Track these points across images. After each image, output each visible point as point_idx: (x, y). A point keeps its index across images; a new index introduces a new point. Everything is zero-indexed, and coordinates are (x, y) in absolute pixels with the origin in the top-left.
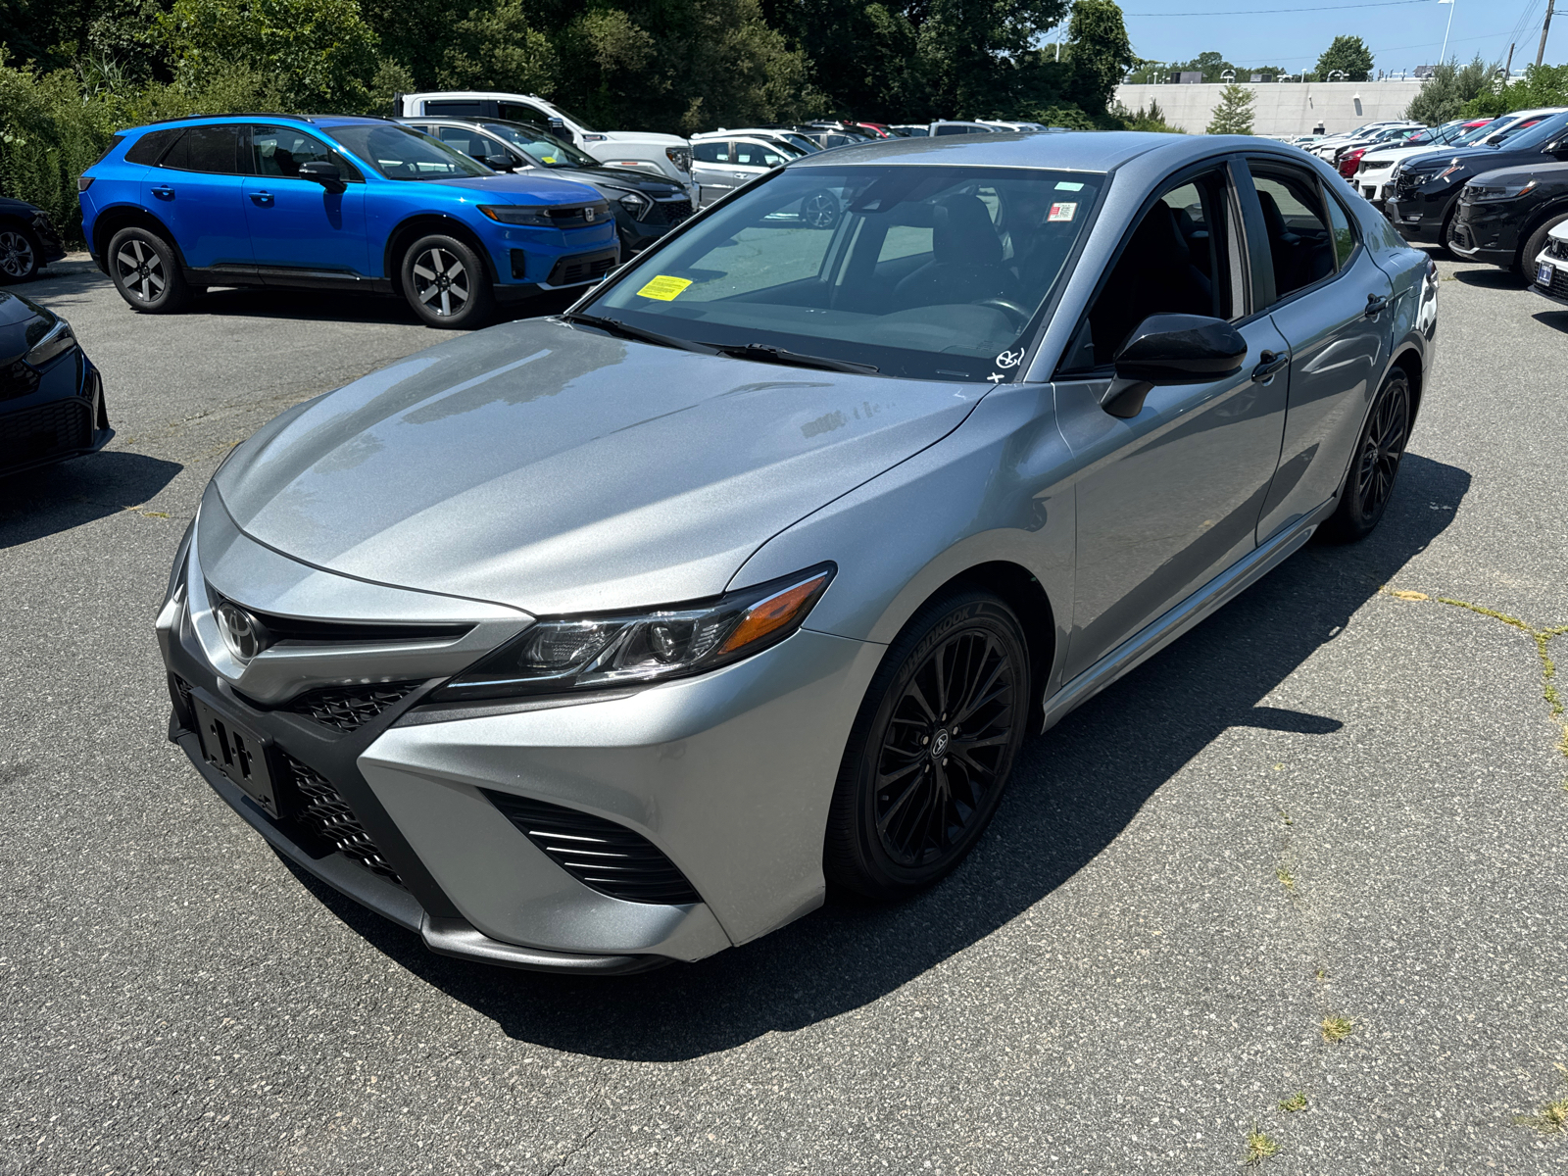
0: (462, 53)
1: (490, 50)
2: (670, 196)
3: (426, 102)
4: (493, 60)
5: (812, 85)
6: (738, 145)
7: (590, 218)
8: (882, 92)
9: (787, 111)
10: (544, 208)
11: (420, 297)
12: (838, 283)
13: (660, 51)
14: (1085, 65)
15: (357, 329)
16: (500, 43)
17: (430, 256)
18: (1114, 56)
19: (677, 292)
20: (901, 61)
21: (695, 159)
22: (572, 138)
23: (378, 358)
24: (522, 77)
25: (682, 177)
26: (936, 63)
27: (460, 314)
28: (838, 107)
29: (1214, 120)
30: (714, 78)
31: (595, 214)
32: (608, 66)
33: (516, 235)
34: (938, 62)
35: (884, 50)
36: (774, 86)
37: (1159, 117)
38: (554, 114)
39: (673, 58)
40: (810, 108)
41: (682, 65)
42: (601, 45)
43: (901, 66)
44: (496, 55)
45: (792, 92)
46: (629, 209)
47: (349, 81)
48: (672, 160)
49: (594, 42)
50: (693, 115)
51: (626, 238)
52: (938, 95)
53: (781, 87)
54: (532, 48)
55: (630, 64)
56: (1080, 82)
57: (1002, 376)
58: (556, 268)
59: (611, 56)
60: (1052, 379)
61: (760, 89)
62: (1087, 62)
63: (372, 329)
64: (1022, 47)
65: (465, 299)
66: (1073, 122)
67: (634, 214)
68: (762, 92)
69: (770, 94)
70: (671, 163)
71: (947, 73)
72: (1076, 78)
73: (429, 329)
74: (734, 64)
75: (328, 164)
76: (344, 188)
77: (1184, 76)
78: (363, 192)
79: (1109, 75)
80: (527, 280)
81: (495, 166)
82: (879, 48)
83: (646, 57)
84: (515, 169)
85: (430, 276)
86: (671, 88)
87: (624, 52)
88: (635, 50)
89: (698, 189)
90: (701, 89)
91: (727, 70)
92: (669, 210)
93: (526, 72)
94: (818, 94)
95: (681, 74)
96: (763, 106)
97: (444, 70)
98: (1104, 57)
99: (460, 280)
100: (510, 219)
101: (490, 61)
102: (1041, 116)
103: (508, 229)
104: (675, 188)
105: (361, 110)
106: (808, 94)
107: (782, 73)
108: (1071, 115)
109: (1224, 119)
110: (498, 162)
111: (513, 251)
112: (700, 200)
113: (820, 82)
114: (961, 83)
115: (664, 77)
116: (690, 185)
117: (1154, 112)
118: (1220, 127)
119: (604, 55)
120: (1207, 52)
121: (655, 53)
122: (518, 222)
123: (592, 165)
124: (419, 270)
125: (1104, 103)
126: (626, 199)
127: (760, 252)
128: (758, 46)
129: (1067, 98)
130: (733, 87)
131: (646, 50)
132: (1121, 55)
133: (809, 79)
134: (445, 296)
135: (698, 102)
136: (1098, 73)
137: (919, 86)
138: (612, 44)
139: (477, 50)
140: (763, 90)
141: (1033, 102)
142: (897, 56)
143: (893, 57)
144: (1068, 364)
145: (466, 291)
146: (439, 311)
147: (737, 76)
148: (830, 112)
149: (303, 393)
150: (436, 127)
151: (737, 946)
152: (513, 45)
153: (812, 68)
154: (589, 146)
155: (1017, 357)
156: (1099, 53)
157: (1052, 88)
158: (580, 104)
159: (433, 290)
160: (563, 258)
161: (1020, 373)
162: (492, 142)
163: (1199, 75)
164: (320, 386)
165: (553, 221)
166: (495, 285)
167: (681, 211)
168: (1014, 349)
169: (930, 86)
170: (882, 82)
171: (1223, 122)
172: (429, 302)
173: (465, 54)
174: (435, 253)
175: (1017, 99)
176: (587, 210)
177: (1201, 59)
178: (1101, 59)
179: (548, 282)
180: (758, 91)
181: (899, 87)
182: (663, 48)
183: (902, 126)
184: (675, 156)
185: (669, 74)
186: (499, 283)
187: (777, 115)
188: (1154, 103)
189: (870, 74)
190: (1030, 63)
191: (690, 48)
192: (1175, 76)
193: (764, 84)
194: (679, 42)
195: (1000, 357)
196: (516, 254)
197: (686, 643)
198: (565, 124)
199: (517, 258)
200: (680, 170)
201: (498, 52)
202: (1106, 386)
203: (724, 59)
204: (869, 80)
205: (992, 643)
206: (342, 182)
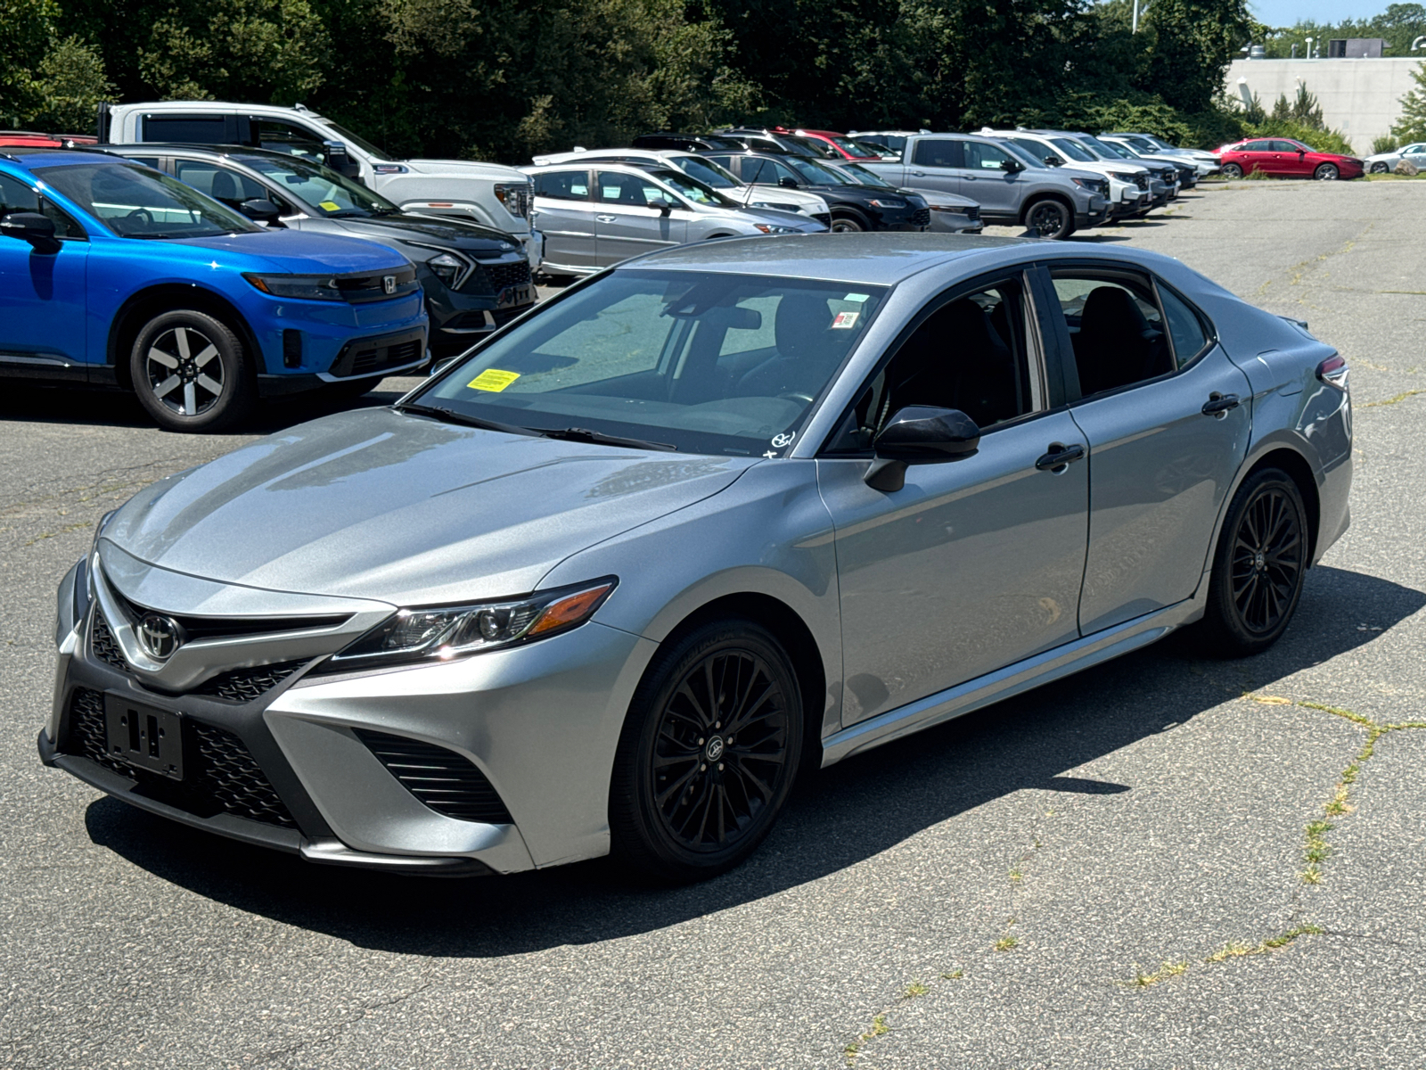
0: (180, 28)
1: (225, 24)
2: (498, 257)
3: (145, 117)
4: (229, 38)
5: (730, 67)
6: (603, 175)
7: (391, 289)
8: (842, 79)
9: (686, 113)
10: (330, 277)
11: (155, 391)
12: (676, 376)
13: (486, 27)
14: (1175, 35)
15: (64, 432)
16: (239, 14)
17: (173, 337)
18: (1222, 21)
19: (506, 384)
20: (873, 31)
21: (538, 194)
22: (358, 170)
23: (104, 468)
24: (272, 64)
25: (515, 226)
26: (931, 34)
27: (209, 413)
28: (772, 103)
29: (1402, 116)
30: (570, 65)
31: (397, 285)
32: (405, 48)
33: (291, 311)
34: (932, 33)
35: (844, 15)
36: (666, 75)
37: (1313, 110)
38: (333, 136)
39: (507, 36)
40: (726, 102)
41: (520, 47)
42: (395, 17)
43: (874, 39)
44: (234, 31)
45: (695, 83)
46: (441, 274)
47: (11, 72)
48: (502, 201)
49: (385, 13)
50: (536, 121)
51: (435, 311)
52: (934, 82)
53: (677, 75)
54: (290, 22)
55: (440, 45)
56: (1166, 62)
57: (775, 454)
58: (342, 354)
59: (411, 34)
60: (817, 456)
61: (643, 79)
62: (1176, 31)
63: (84, 432)
64: (1069, 9)
65: (218, 394)
66: (1154, 125)
67: (447, 281)
68: (646, 85)
69: (659, 87)
70: (502, 205)
71: (948, 49)
72: (1161, 55)
73: (164, 434)
74: (602, 46)
75: (39, 216)
76: (58, 247)
77: (1352, 45)
78: (85, 253)
79: (1214, 50)
80: (303, 370)
81: (254, 215)
82: (837, 11)
83: (465, 34)
84: (281, 219)
85: (171, 362)
86: (503, 81)
87: (431, 27)
88: (449, 25)
89: (541, 241)
90: (550, 83)
91: (591, 54)
92: (497, 276)
93: (279, 57)
94: (740, 81)
95: (519, 59)
96: (647, 104)
97: (152, 51)
98: (1204, 23)
99: (212, 369)
100: (286, 290)
101: (224, 40)
102: (1101, 115)
103: (281, 303)
104: (506, 246)
105: (27, 113)
106: (724, 82)
107: (679, 55)
108: (1150, 114)
109: (1419, 113)
110: (258, 209)
111: (287, 332)
112: (543, 255)
113: (744, 65)
114: (971, 64)
115: (493, 65)
116: (529, 236)
117: (1304, 101)
118: (1413, 126)
119: (400, 32)
120: (1400, 3)
121: (480, 30)
122: (295, 294)
123: (388, 212)
124: (156, 355)
125: (1210, 93)
126: (437, 261)
127: (629, 330)
128: (639, 20)
129: (1145, 88)
130: (602, 80)
131: (466, 25)
132: (1233, 20)
133: (724, 59)
134: (189, 390)
135: (545, 102)
136: (1195, 48)
137: (902, 70)
138: (413, 16)
139: (204, 24)
140: (649, 80)
141: (1088, 94)
142: (867, 23)
143: (860, 26)
144: (833, 445)
145: (219, 383)
146: (181, 410)
147: (606, 64)
148: (759, 109)
149: (15, 508)
150: (171, 159)
151: (539, 868)
152: (259, 17)
153: (730, 43)
154: (383, 181)
155: (789, 439)
156: (1196, 16)
157: (1120, 71)
158: (360, 101)
159: (173, 382)
160: (351, 341)
161: (788, 451)
162: (244, 178)
163: (1376, 44)
164: (36, 501)
165: (342, 294)
166: (259, 375)
167: (514, 276)
168: (789, 432)
169: (921, 68)
170: (842, 64)
171: (1418, 119)
172: (167, 398)
173: (186, 29)
174: (181, 334)
175: (1061, 87)
176: (386, 279)
177: (1391, 14)
178: (1199, 26)
179: (332, 371)
180: (640, 83)
181: (870, 71)
182: (492, 22)
183: (873, 134)
184: (508, 195)
185: (500, 60)
186: (266, 373)
187: (670, 119)
188: (1304, 89)
189: (823, 52)
190: (1084, 34)
191: (535, 23)
192: (1335, 44)
193: (650, 72)
194: (517, 13)
195: (776, 438)
196: (292, 338)
197: (505, 627)
198: (348, 150)
199: (292, 341)
200: (513, 214)
201: (237, 28)
202: (870, 464)
203: (587, 37)
204: (821, 61)
205: (759, 666)
206: (56, 239)
